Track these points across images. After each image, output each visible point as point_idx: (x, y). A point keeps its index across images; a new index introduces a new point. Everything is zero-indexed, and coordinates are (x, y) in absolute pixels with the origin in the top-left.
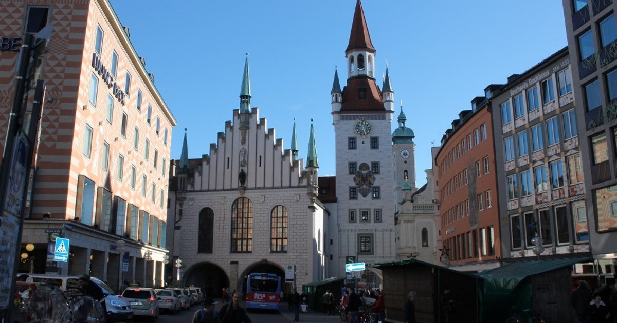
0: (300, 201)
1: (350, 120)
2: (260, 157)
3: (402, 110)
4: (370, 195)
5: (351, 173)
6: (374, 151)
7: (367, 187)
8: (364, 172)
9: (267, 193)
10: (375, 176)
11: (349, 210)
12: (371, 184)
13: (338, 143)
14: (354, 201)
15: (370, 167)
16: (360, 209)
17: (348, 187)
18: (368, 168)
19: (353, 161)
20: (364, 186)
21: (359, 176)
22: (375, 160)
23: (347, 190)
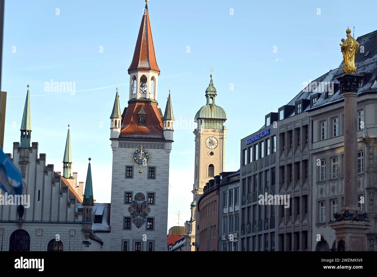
0: (76, 236)
1: (129, 148)
2: (39, 191)
3: (212, 81)
4: (144, 226)
5: (127, 202)
6: (151, 181)
7: (142, 218)
8: (140, 202)
9: (45, 227)
10: (150, 207)
11: (122, 240)
12: (146, 214)
13: (115, 171)
14: (128, 232)
15: (146, 197)
16: (133, 240)
17: (122, 217)
18: (144, 198)
19: (129, 190)
20: (139, 217)
21: (134, 206)
22: (151, 190)
23: (122, 220)
